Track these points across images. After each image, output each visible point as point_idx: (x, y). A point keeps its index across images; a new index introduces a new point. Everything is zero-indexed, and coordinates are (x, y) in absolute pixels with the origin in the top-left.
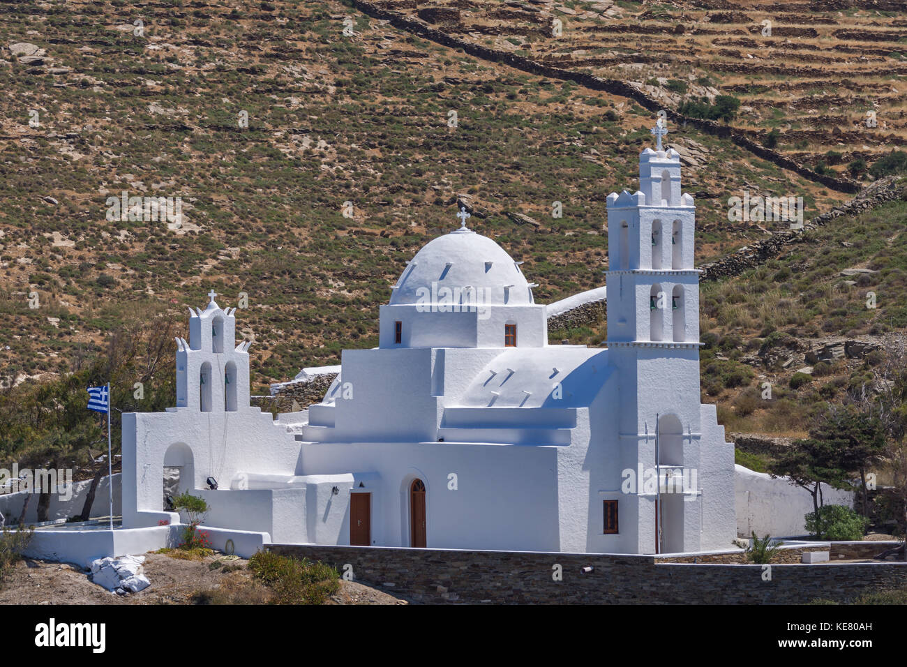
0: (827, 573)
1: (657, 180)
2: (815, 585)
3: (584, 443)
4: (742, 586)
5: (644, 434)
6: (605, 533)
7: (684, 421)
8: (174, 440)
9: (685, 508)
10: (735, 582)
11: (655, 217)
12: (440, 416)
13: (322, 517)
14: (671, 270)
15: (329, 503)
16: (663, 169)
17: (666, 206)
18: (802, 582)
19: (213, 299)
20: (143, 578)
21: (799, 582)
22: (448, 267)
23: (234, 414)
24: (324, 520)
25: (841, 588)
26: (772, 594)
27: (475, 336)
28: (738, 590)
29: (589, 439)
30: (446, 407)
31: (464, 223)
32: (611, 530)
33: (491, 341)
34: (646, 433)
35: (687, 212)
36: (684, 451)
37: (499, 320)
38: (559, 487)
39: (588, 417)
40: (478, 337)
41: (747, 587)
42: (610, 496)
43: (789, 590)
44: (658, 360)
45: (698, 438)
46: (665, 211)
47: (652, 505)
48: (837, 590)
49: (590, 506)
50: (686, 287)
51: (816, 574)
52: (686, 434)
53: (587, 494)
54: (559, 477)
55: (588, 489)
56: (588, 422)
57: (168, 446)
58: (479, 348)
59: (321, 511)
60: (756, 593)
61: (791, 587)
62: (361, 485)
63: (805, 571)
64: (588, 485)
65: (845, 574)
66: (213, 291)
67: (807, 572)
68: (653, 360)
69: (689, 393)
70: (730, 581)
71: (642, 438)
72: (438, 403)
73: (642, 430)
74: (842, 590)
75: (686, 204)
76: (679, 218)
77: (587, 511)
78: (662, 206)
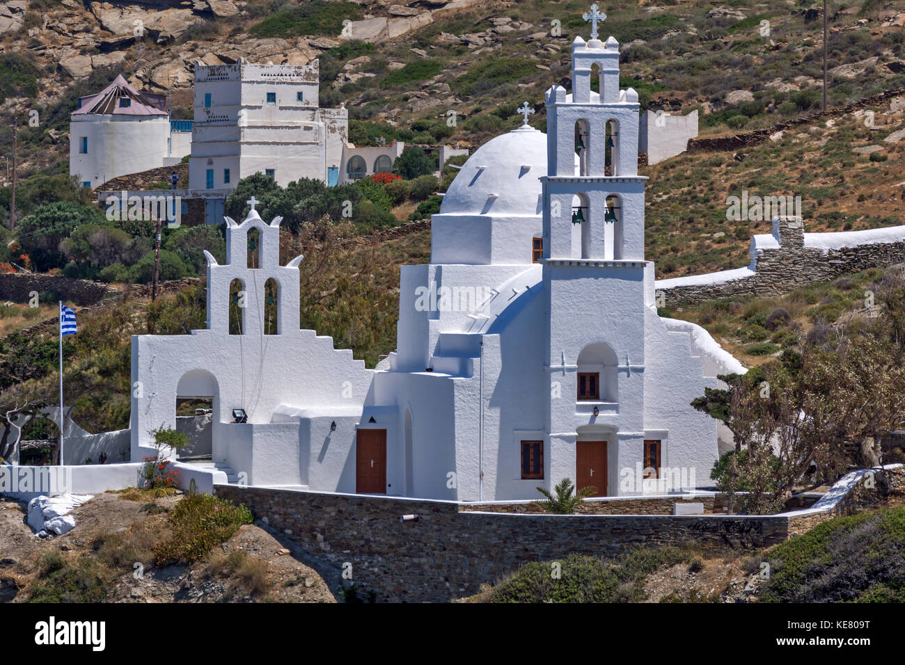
0: (604, 526)
1: (583, 73)
2: (592, 539)
3: (492, 375)
4: (520, 539)
5: (560, 366)
6: (523, 478)
7: (619, 353)
8: (191, 367)
9: (620, 450)
10: (515, 533)
11: (579, 116)
12: (433, 343)
13: (317, 455)
14: (603, 176)
15: (327, 441)
16: (592, 61)
17: (599, 104)
18: (579, 535)
19: (253, 207)
20: (71, 520)
21: (575, 536)
22: (481, 171)
23: (276, 338)
24: (321, 459)
25: (617, 543)
26: (548, 547)
27: (490, 252)
28: (516, 543)
29: (499, 370)
30: (442, 332)
31: (526, 120)
32: (532, 475)
33: (510, 256)
34: (563, 364)
35: (627, 110)
36: (620, 385)
37: (522, 232)
38: (456, 424)
39: (498, 345)
40: (493, 252)
41: (525, 540)
42: (532, 436)
43: (566, 544)
44: (582, 280)
45: (642, 370)
46: (594, 109)
47: (572, 448)
48: (613, 545)
49: (500, 447)
50: (625, 196)
51: (592, 526)
52: (622, 365)
53: (497, 433)
54: (456, 413)
55: (498, 427)
56: (499, 350)
57: (182, 374)
58: (494, 264)
59: (316, 449)
60: (533, 546)
61: (567, 540)
62: (372, 420)
63: (581, 523)
64: (498, 423)
65: (622, 527)
66: (253, 198)
67: (584, 523)
68: (574, 281)
69: (626, 319)
70: (510, 532)
71: (557, 370)
72: (431, 327)
73: (557, 360)
74: (618, 545)
75: (627, 101)
76: (615, 117)
77: (497, 452)
78: (592, 103)
